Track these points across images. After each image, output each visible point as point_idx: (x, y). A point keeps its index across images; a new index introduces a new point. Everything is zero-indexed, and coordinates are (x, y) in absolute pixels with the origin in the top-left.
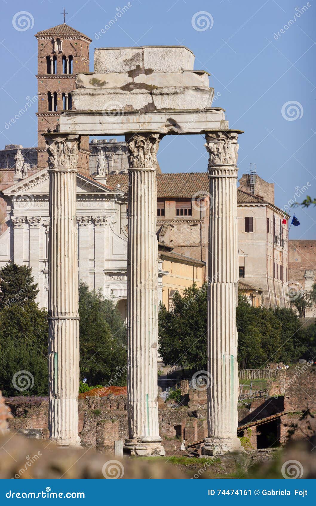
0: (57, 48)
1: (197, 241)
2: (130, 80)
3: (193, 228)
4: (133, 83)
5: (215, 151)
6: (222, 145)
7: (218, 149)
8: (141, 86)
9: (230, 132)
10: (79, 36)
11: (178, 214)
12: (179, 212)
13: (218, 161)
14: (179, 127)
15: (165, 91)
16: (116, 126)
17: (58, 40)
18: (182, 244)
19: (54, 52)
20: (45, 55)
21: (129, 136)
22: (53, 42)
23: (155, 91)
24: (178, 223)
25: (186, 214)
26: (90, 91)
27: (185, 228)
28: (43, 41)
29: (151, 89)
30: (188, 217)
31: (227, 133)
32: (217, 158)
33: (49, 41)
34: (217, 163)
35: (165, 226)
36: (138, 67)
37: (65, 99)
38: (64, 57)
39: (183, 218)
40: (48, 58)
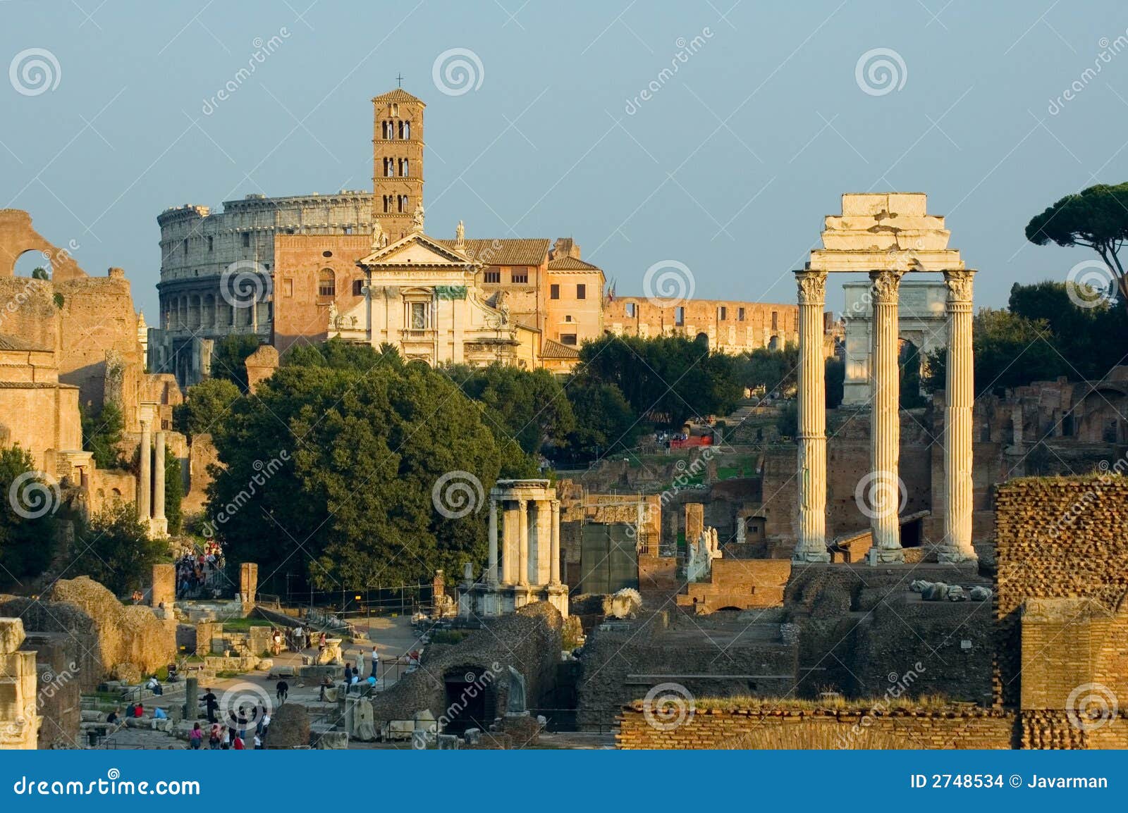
0: (393, 113)
1: (533, 309)
2: (876, 223)
3: (529, 295)
4: (878, 226)
5: (955, 289)
6: (961, 283)
7: (957, 287)
8: (886, 228)
9: (968, 271)
10: (415, 101)
11: (513, 281)
12: (515, 279)
13: (957, 297)
14: (921, 266)
15: (909, 233)
16: (862, 264)
17: (395, 105)
18: (517, 311)
19: (390, 117)
20: (381, 120)
21: (874, 274)
22: (389, 106)
23: (899, 233)
24: (514, 290)
25: (522, 281)
26: (840, 233)
27: (521, 295)
28: (379, 105)
29: (895, 231)
30: (524, 284)
31: (966, 272)
32: (956, 295)
33: (385, 106)
34: (956, 299)
35: (501, 294)
36: (883, 211)
37: (401, 164)
38: (401, 123)
39: (519, 284)
40: (384, 123)
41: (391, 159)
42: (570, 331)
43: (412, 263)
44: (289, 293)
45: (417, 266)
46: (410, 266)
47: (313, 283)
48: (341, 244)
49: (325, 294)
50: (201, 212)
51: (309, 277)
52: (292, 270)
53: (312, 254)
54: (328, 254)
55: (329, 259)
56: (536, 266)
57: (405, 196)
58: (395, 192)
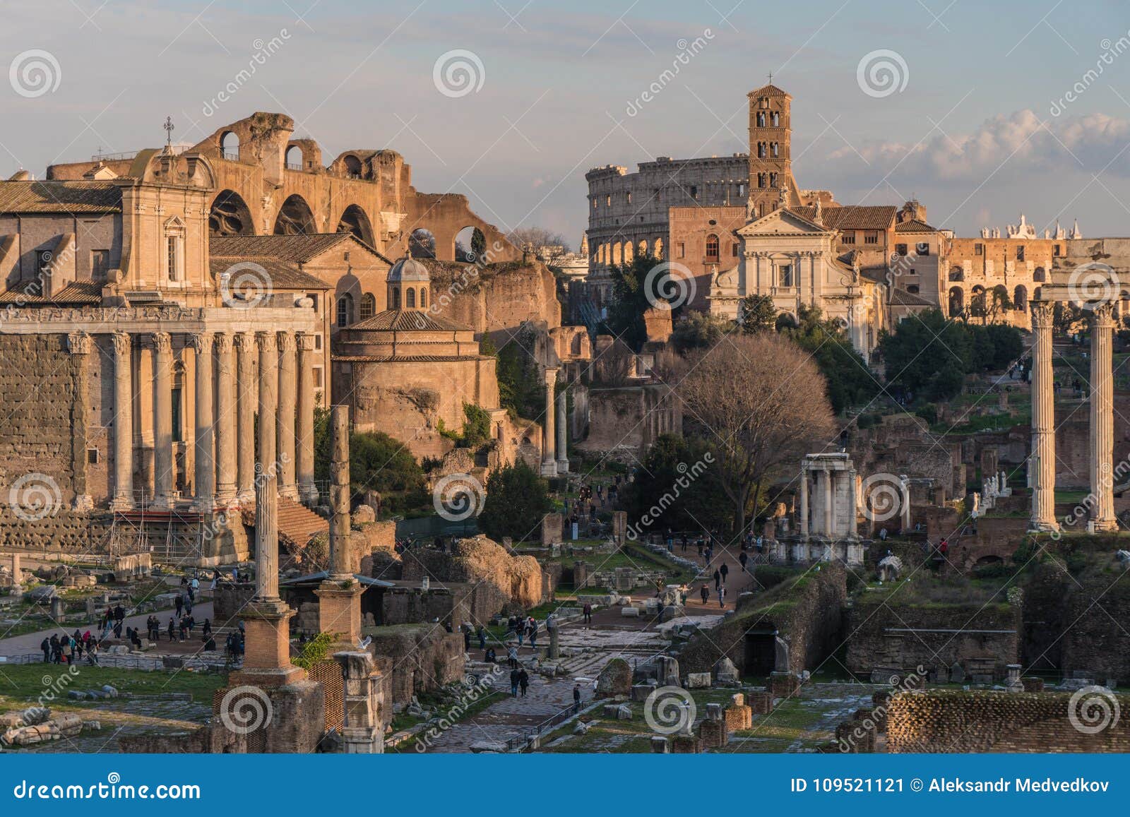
0: (765, 105)
1: (882, 265)
3: (878, 252)
12: (868, 240)
17: (767, 99)
18: (869, 267)
19: (762, 109)
20: (755, 111)
22: (761, 99)
25: (873, 242)
26: (1064, 270)
27: (872, 252)
30: (874, 245)
33: (759, 99)
35: (855, 252)
36: (1099, 252)
37: (772, 146)
38: (771, 113)
39: (870, 245)
40: (758, 113)
41: (764, 143)
42: (914, 282)
43: (779, 232)
44: (681, 255)
45: (783, 235)
46: (777, 235)
47: (701, 246)
48: (723, 213)
49: (711, 255)
50: (620, 172)
51: (698, 241)
52: (684, 235)
53: (700, 223)
54: (713, 223)
55: (714, 226)
56: (884, 230)
57: (776, 173)
58: (767, 170)
